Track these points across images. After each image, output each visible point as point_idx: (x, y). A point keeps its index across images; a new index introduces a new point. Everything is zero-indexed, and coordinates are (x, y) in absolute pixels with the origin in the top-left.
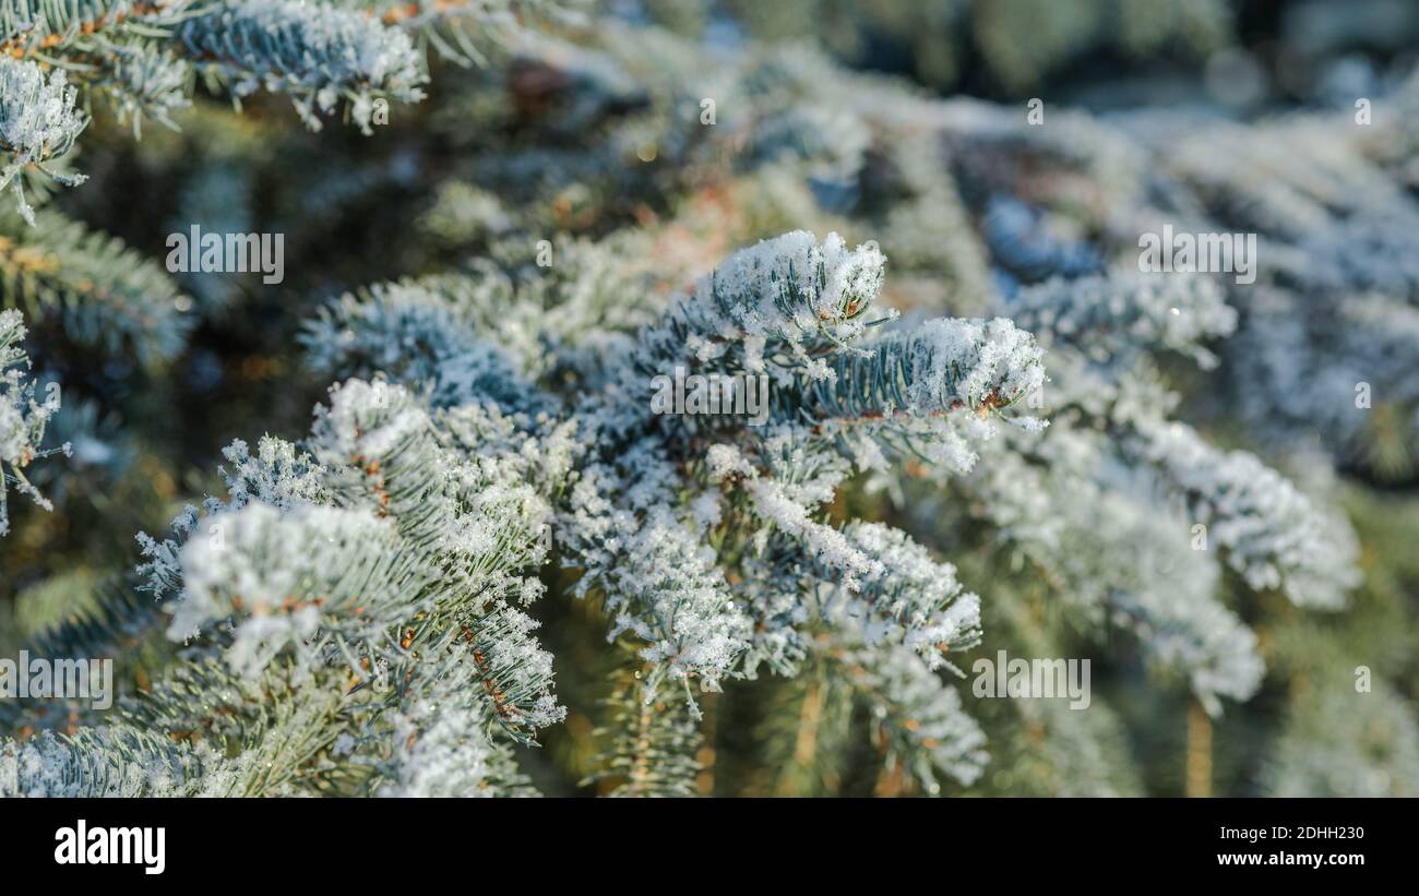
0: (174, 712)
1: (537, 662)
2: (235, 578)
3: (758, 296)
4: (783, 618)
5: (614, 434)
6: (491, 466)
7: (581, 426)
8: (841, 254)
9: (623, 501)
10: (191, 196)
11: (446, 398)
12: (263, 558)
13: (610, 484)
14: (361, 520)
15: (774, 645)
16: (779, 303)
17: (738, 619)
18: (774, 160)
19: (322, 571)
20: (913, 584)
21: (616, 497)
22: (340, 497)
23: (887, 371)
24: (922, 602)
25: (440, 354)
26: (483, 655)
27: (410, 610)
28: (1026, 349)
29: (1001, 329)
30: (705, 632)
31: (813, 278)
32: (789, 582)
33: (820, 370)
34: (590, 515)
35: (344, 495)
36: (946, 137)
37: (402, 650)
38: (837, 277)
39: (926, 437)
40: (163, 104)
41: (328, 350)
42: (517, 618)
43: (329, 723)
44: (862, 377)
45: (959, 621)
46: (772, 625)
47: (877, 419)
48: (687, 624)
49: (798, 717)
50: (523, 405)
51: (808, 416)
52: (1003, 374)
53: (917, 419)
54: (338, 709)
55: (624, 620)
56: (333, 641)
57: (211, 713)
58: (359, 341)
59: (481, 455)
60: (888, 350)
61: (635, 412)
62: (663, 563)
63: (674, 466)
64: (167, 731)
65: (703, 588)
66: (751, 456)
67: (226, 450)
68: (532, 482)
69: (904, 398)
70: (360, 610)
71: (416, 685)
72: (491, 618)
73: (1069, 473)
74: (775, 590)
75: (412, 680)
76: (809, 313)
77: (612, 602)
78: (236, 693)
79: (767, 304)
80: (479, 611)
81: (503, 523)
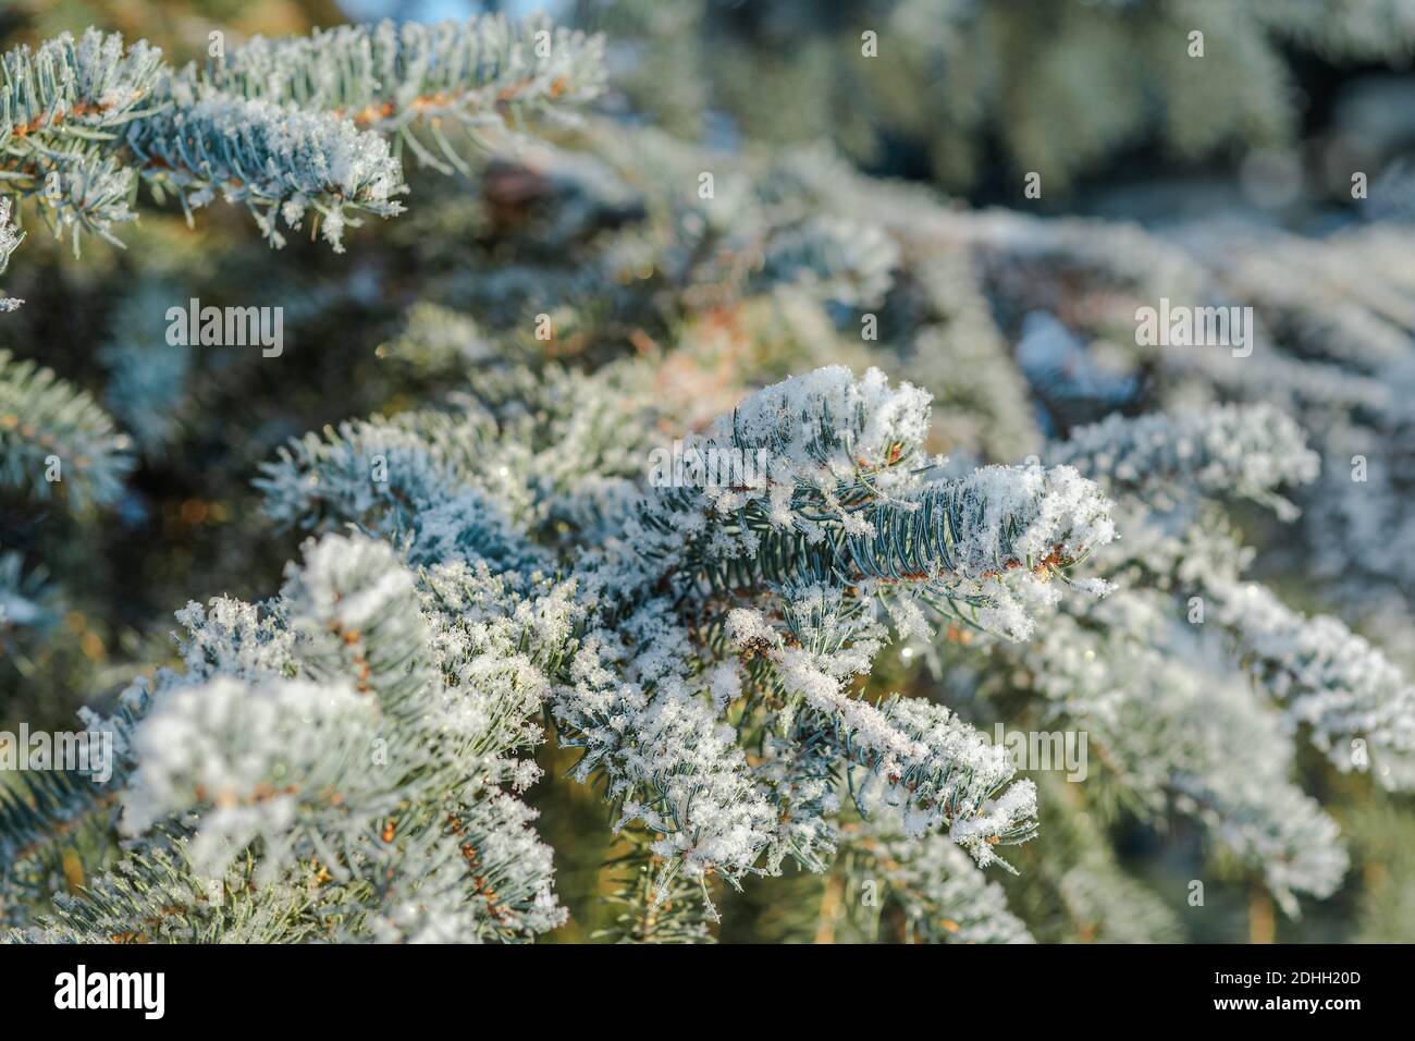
0: (117, 912)
1: (535, 858)
2: (198, 762)
3: (786, 439)
4: (813, 807)
5: (618, 596)
6: (480, 633)
7: (582, 587)
8: (882, 392)
9: (629, 671)
10: (123, 317)
11: (427, 553)
12: (231, 742)
13: (615, 652)
14: (338, 696)
15: (802, 837)
16: (810, 447)
17: (762, 809)
18: (791, 280)
19: (297, 754)
20: (961, 768)
21: (620, 665)
22: (313, 669)
23: (932, 525)
24: (971, 789)
25: (420, 503)
26: (473, 851)
27: (394, 800)
28: (1093, 502)
29: (1063, 478)
30: (725, 823)
31: (851, 419)
32: (819, 765)
33: (857, 524)
34: (592, 689)
35: (317, 666)
36: (979, 251)
37: (382, 844)
38: (878, 419)
39: (976, 602)
40: (107, 217)
41: (289, 497)
42: (511, 807)
43: (293, 924)
44: (904, 530)
45: (1013, 810)
46: (799, 814)
47: (919, 579)
48: (705, 814)
49: (816, 914)
50: (514, 562)
51: (840, 576)
52: (1066, 531)
53: (965, 580)
54: (302, 909)
55: (631, 809)
56: (306, 833)
57: (158, 912)
58: (324, 486)
59: (468, 619)
60: (934, 502)
61: (642, 570)
62: (676, 744)
63: (686, 632)
64: (110, 933)
65: (722, 773)
66: (775, 620)
67: (179, 614)
68: (526, 650)
69: (951, 555)
70: (336, 800)
71: (400, 886)
72: (481, 806)
73: (1129, 638)
74: (802, 775)
75: (394, 879)
76: (846, 460)
77: (617, 788)
78: (189, 890)
79: (796, 448)
80: (469, 801)
81: (495, 698)
